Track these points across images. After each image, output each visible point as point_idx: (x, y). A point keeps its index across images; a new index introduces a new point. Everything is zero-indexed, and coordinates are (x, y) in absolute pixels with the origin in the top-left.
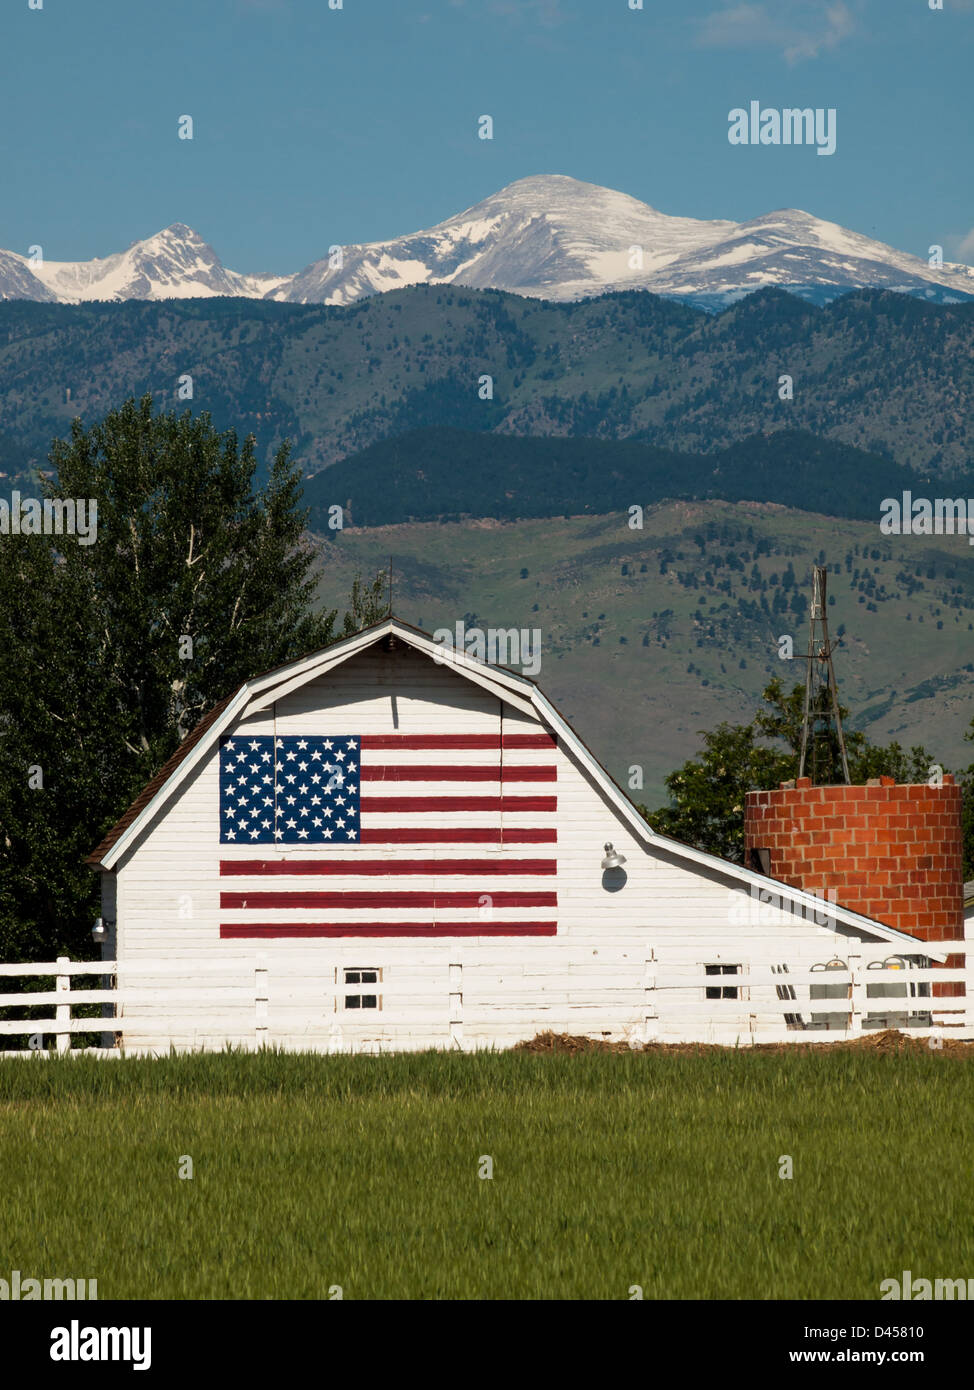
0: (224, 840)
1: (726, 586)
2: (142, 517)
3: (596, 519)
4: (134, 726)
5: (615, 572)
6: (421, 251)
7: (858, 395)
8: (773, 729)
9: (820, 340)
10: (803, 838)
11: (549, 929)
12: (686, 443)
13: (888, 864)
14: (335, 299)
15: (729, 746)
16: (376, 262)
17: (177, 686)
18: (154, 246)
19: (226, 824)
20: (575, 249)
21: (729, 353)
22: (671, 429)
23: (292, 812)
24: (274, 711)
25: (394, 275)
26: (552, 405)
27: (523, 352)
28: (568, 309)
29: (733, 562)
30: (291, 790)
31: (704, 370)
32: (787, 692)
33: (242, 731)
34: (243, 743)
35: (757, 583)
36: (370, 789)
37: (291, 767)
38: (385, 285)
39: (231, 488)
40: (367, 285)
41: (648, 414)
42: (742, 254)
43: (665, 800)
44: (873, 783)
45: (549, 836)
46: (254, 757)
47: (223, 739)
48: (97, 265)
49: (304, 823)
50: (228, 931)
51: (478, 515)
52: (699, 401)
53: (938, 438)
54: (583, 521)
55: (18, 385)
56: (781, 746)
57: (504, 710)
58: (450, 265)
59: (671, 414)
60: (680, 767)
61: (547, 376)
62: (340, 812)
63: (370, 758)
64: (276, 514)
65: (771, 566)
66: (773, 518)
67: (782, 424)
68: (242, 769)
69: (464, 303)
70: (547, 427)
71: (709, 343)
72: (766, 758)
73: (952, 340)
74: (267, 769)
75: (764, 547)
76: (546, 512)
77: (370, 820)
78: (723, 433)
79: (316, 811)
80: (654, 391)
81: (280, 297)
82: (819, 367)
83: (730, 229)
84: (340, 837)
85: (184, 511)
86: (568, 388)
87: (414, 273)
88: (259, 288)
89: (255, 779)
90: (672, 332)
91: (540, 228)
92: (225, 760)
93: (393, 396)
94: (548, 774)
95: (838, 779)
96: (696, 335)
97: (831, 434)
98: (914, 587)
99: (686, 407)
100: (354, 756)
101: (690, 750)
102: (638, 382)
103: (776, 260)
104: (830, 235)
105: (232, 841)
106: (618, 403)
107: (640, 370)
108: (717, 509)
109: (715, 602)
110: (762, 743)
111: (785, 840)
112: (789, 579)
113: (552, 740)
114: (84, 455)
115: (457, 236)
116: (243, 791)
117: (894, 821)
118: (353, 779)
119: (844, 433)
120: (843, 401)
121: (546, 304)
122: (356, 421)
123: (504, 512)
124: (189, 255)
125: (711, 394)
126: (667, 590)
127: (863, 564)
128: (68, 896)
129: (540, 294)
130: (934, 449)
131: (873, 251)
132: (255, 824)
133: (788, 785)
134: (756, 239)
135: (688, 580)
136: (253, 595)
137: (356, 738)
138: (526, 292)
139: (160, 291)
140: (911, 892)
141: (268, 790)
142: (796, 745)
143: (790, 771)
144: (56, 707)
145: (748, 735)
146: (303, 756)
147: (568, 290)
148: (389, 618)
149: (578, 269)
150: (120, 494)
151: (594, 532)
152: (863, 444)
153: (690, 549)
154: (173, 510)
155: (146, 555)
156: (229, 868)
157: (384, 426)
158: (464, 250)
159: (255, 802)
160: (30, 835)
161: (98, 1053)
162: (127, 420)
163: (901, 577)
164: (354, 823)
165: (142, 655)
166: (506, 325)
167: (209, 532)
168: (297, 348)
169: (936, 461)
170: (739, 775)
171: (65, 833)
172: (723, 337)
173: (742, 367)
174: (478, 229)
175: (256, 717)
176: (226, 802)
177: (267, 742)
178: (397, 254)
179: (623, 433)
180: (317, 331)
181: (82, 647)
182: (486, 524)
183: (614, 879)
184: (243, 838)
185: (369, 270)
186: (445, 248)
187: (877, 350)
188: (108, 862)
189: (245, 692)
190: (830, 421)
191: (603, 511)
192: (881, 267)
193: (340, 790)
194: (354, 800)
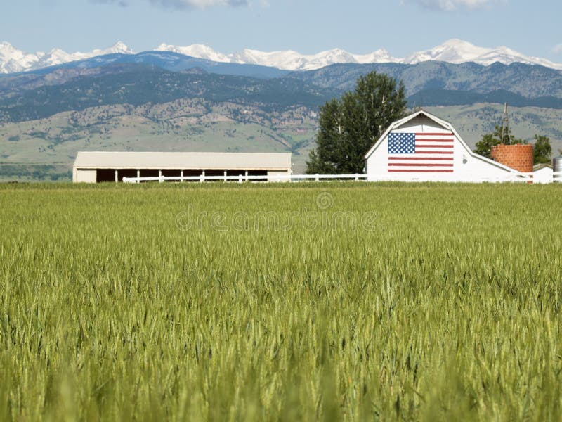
0: (389, 153)
1: (488, 120)
2: (374, 94)
3: (463, 106)
4: (372, 134)
5: (466, 116)
6: (429, 53)
7: (515, 82)
8: (496, 135)
9: (507, 72)
10: (502, 156)
11: (452, 171)
12: (481, 91)
13: (518, 161)
14: (412, 63)
15: (488, 138)
16: (420, 55)
17: (380, 127)
18: (378, 52)
19: (389, 150)
20: (460, 53)
21: (490, 74)
22: (478, 89)
23: (402, 148)
24: (399, 127)
25: (424, 58)
26: (454, 84)
27: (449, 73)
28: (458, 65)
29: (490, 115)
30: (402, 143)
31: (484, 77)
32: (499, 128)
33: (392, 132)
34: (392, 134)
35: (494, 119)
36: (417, 143)
37: (402, 139)
38: (422, 60)
39: (391, 88)
40: (419, 60)
41: (474, 86)
42: (492, 55)
43: (476, 148)
44: (516, 145)
45: (452, 159)
46: (395, 137)
47: (389, 133)
48: (366, 56)
49: (404, 150)
50: (389, 171)
51: (440, 105)
52: (484, 83)
53: (530, 91)
54: (460, 106)
55: (351, 79)
56: (498, 138)
57: (443, 128)
58: (436, 56)
59: (478, 86)
60: (478, 142)
61: (454, 78)
62: (411, 148)
63: (417, 137)
64: (400, 93)
65: (497, 115)
66: (497, 106)
67: (500, 88)
68: (392, 139)
69: (438, 64)
70: (454, 88)
71: (486, 72)
72: (495, 140)
73: (532, 72)
74: (397, 139)
75: (496, 112)
76: (453, 105)
77: (417, 149)
78: (489, 90)
79: (407, 147)
80: (475, 81)
81: (402, 63)
82: (507, 76)
83: (491, 50)
84: (411, 152)
85: (381, 93)
86: (458, 80)
87: (428, 58)
88: (398, 61)
89: (395, 141)
90: (478, 70)
91: (452, 49)
92: (390, 137)
93: (423, 81)
94: (452, 141)
95: (509, 144)
96: (483, 70)
97: (509, 90)
98: (525, 120)
99: (481, 84)
100: (414, 137)
101: (480, 139)
102: (471, 79)
103: (499, 56)
104: (509, 51)
106: (467, 84)
107: (472, 77)
108: (487, 104)
109: (486, 122)
110: (494, 137)
111: (498, 156)
112: (501, 118)
113: (453, 134)
114: (363, 81)
115: (436, 51)
116: (393, 143)
117: (520, 152)
118: (414, 141)
119: (512, 90)
120: (512, 83)
121: (454, 65)
122: (416, 87)
123: (445, 105)
124: (384, 54)
125: (486, 82)
126: (477, 120)
127: (516, 115)
128: (359, 167)
129: (452, 62)
130: (529, 93)
131: (518, 55)
132: (395, 150)
133: (499, 145)
134: (495, 52)
135: (481, 118)
136: (395, 109)
137: (415, 133)
138: (450, 62)
139: (379, 61)
140: (523, 166)
141: (397, 143)
142: (501, 138)
143: (500, 143)
144: (357, 130)
145: (492, 136)
146: (404, 136)
147: (458, 62)
148: (421, 109)
149: (460, 57)
150: (370, 89)
151: (462, 109)
152: (515, 92)
153: (481, 112)
154: (380, 92)
155: (374, 101)
156: (390, 158)
157: (422, 88)
158: (438, 54)
159: (395, 145)
160: (351, 155)
161: (363, 181)
162: (371, 75)
163: (523, 118)
164: (414, 150)
165: (374, 120)
166: (446, 68)
167: (387, 97)
168: (405, 73)
169: (530, 95)
170: (490, 144)
171: (358, 155)
172: (488, 71)
173: (492, 77)
174: (440, 49)
175: (395, 129)
176: (389, 145)
177: (397, 134)
178: (424, 54)
179: (468, 89)
180: (409, 69)
181: (362, 118)
182: (442, 107)
183: (465, 161)
184: (392, 152)
185: (419, 57)
186: (434, 53)
187: (518, 74)
188: (366, 157)
189: (393, 124)
190: (510, 87)
191: (464, 104)
192: (520, 58)
193: (411, 143)
194: (414, 145)
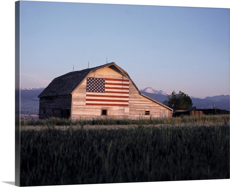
0: (87, 92)
19: (87, 89)
23: (96, 88)
34: (90, 78)
36: (106, 86)
37: (96, 82)
46: (91, 80)
47: (87, 78)
49: (98, 90)
50: (87, 104)
57: (123, 76)
62: (102, 89)
63: (106, 81)
74: (93, 82)
77: (106, 90)
79: (99, 88)
84: (102, 92)
89: (91, 83)
92: (87, 80)
94: (128, 85)
100: (104, 81)
105: (88, 92)
116: (90, 85)
118: (104, 84)
132: (91, 89)
137: (105, 79)
141: (93, 85)
146: (98, 81)
156: (87, 95)
164: (104, 90)
177: (93, 78)
193: (102, 86)
194: (104, 87)
